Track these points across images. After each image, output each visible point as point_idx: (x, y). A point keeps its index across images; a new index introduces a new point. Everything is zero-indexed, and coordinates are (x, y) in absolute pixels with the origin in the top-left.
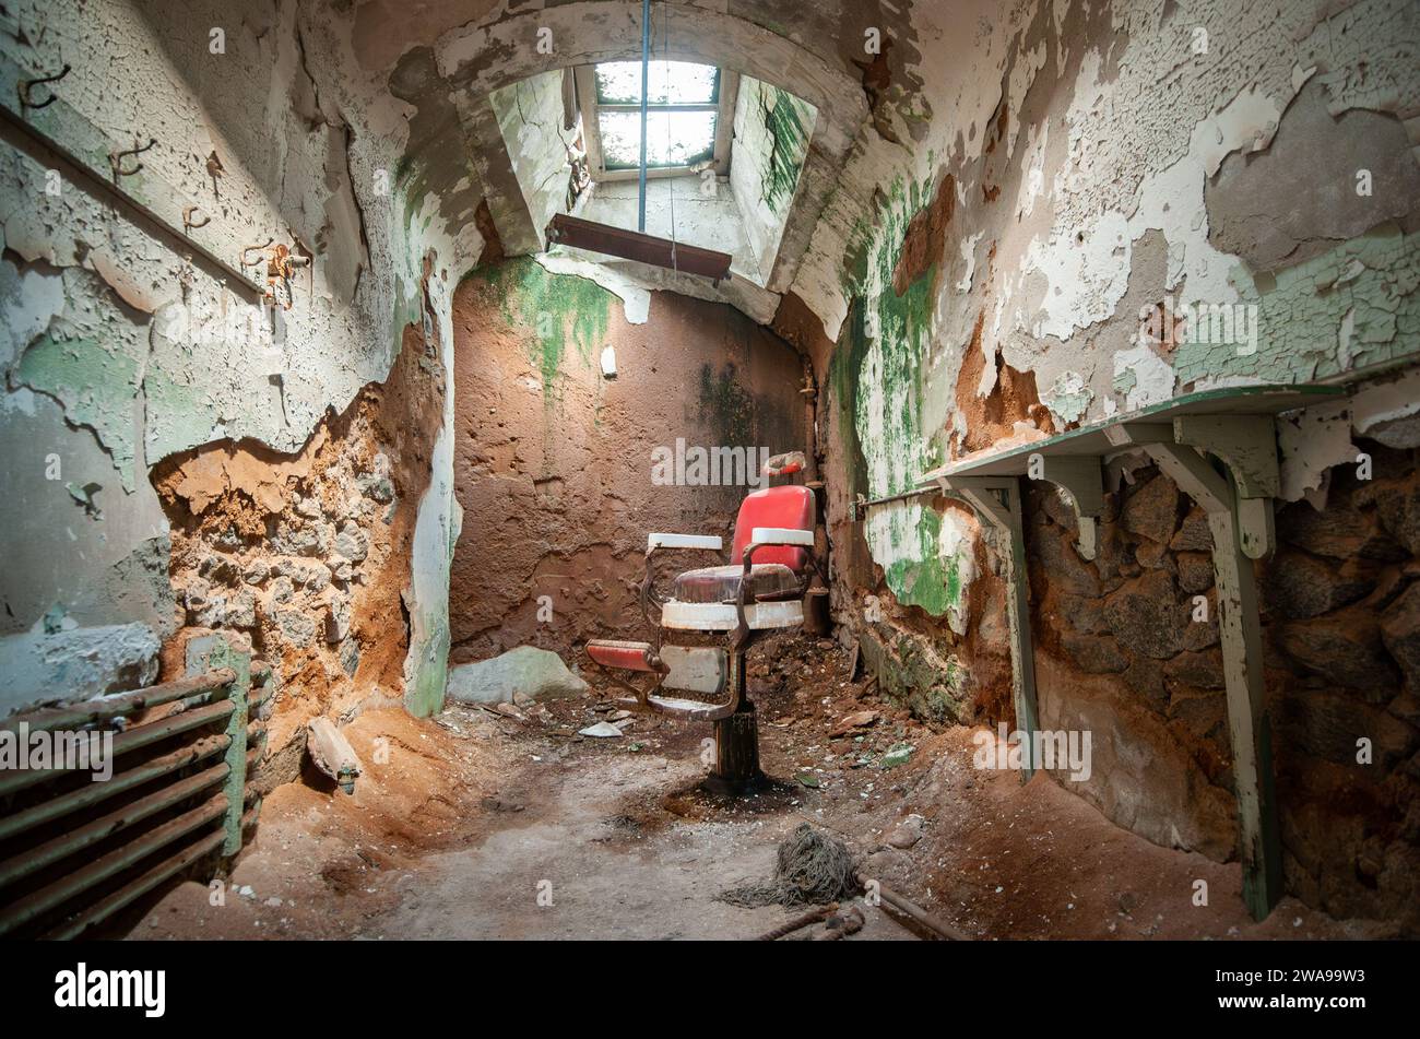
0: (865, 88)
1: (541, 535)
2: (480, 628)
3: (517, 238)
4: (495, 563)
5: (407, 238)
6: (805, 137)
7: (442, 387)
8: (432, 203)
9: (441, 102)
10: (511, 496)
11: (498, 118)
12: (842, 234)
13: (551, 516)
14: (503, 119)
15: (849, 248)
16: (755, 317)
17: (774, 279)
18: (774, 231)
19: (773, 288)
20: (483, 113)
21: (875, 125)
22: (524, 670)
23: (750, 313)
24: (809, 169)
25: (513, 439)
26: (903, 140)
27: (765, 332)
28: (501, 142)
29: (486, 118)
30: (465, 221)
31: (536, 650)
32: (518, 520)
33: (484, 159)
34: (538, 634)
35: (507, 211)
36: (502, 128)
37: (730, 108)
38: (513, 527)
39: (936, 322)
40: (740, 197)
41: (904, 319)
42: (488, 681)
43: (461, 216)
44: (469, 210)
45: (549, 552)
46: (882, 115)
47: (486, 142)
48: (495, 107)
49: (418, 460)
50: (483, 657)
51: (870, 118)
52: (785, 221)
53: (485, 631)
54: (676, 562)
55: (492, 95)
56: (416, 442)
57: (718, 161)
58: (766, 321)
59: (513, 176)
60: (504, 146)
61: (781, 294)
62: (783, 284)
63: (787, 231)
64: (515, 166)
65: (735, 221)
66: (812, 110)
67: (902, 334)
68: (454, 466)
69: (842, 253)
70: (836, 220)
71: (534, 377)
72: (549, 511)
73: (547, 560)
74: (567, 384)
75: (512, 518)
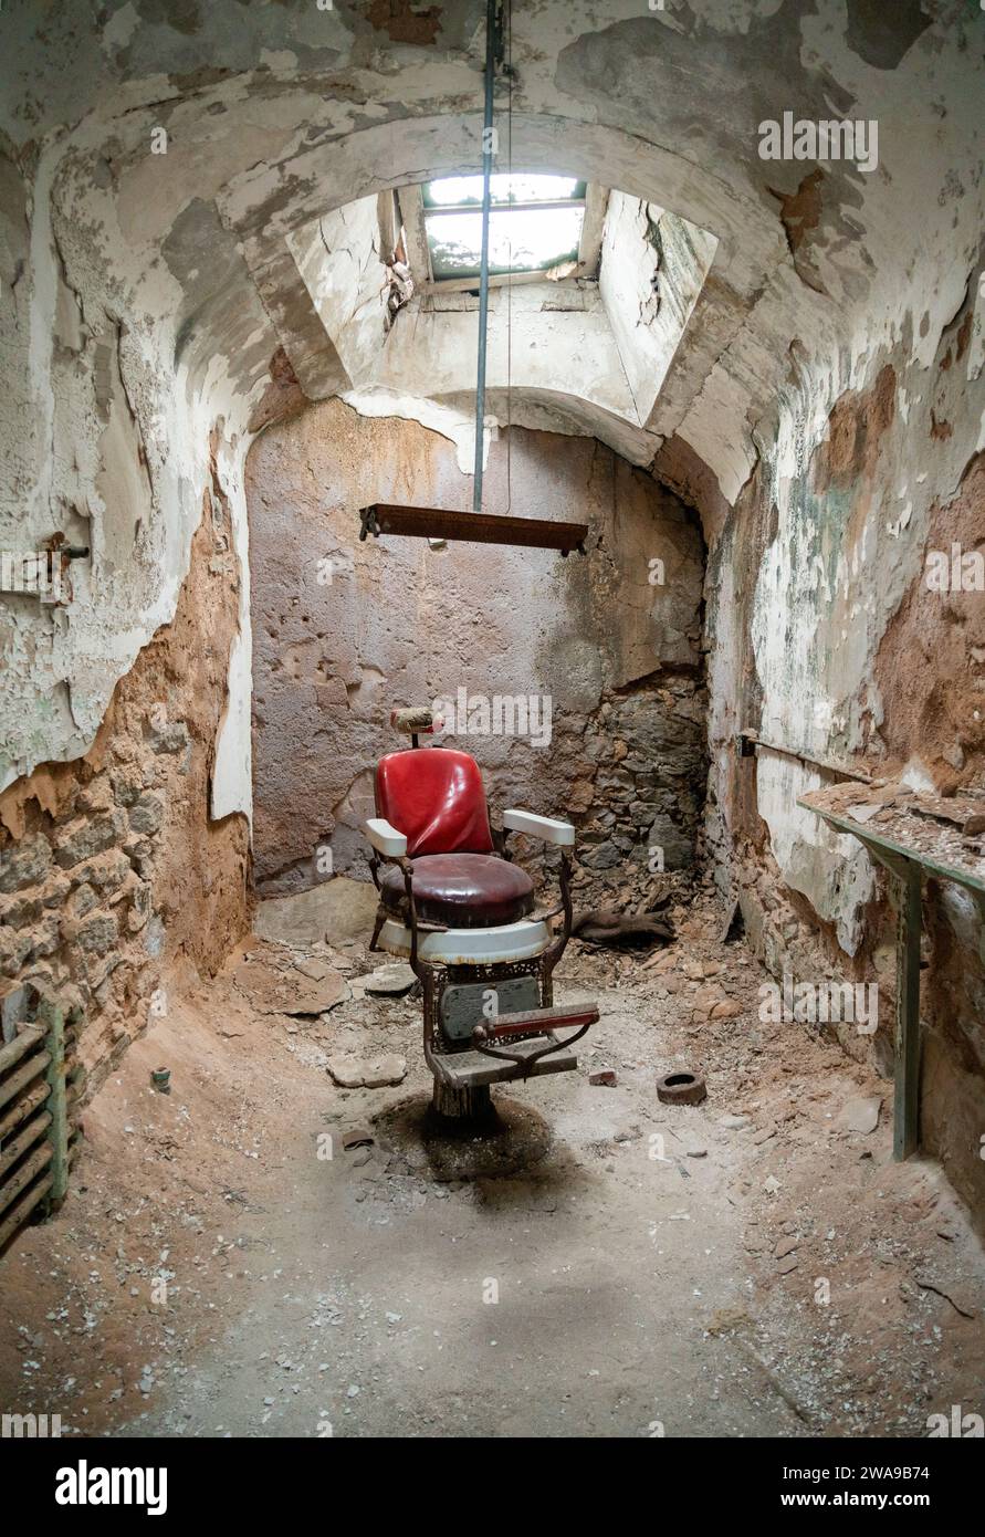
0: (783, 223)
1: (354, 749)
2: (288, 860)
3: (321, 379)
4: (303, 785)
5: (190, 421)
6: (699, 266)
7: (235, 584)
8: (219, 364)
9: (226, 255)
10: (319, 705)
11: (297, 260)
12: (746, 385)
13: (367, 726)
14: (302, 258)
15: (756, 401)
16: (628, 456)
17: (653, 419)
18: (656, 363)
19: (653, 428)
20: (279, 258)
21: (796, 267)
22: (339, 905)
23: (621, 450)
24: (705, 304)
25: (320, 636)
26: (832, 293)
27: (640, 475)
28: (301, 284)
29: (282, 262)
30: (260, 375)
31: (352, 882)
32: (328, 733)
33: (280, 305)
34: (355, 863)
35: (309, 353)
36: (301, 269)
37: (601, 204)
38: (322, 744)
39: (859, 559)
40: (613, 309)
41: (821, 528)
42: (300, 917)
43: (253, 371)
44: (263, 362)
45: (366, 770)
46: (806, 258)
47: (283, 287)
48: (293, 248)
49: (212, 684)
50: (291, 890)
51: (790, 259)
52: (671, 357)
53: (295, 863)
54: (516, 775)
55: (289, 238)
56: (209, 664)
57: (583, 263)
58: (644, 462)
59: (317, 316)
60: (305, 286)
61: (662, 436)
62: (665, 425)
63: (672, 368)
64: (318, 306)
65: (606, 338)
66: (713, 241)
67: (815, 548)
68: (253, 672)
69: (745, 406)
70: (738, 367)
71: (343, 556)
72: (364, 721)
73: (362, 779)
74: (385, 560)
75: (321, 731)
